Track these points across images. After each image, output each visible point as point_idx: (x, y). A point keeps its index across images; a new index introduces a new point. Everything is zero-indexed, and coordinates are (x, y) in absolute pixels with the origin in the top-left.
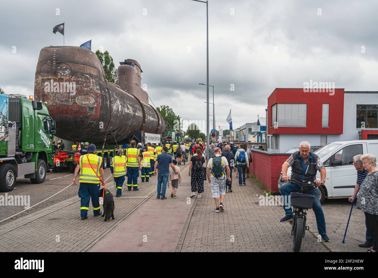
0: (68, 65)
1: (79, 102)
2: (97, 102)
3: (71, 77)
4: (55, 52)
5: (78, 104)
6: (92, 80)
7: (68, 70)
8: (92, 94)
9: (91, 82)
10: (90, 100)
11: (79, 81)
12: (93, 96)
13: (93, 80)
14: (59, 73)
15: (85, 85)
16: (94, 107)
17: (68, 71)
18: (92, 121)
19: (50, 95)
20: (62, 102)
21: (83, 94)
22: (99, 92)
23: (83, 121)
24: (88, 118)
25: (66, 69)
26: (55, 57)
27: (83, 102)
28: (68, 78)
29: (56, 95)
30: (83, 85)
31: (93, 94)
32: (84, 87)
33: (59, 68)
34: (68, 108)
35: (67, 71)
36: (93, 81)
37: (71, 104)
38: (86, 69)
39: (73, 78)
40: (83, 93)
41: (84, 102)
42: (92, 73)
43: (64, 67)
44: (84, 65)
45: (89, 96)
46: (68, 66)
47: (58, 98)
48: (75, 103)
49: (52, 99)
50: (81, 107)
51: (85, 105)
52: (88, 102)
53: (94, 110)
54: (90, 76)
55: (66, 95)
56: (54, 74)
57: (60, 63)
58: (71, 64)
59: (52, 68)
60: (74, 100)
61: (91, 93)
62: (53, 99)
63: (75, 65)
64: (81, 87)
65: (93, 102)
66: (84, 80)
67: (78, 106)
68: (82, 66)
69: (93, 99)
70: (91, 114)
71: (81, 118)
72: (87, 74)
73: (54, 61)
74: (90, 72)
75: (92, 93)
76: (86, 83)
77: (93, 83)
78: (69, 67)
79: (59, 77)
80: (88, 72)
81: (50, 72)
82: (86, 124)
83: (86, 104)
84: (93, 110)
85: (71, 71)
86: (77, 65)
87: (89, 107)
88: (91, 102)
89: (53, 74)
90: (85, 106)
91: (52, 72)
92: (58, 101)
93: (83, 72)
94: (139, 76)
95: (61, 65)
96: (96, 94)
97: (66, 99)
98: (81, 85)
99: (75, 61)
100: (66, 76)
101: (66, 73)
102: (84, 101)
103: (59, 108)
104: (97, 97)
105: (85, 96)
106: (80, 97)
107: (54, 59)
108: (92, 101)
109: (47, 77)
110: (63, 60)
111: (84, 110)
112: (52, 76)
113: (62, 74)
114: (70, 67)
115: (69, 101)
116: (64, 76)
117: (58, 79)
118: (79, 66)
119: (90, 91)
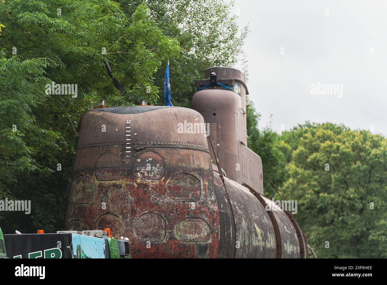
0: (157, 153)
1: (180, 236)
2: (213, 232)
3: (165, 181)
4: (129, 125)
5: (179, 241)
6: (203, 182)
7: (158, 165)
8: (204, 216)
9: (202, 187)
10: (201, 229)
11: (179, 188)
12: (206, 219)
13: (205, 182)
14: (139, 171)
15: (190, 195)
16: (207, 245)
17: (158, 168)
19: (118, 221)
20: (146, 236)
21: (188, 218)
22: (216, 208)
25: (154, 163)
26: (129, 137)
27: (188, 235)
28: (158, 182)
29: (132, 222)
30: (187, 196)
31: (207, 216)
32: (190, 200)
33: (139, 160)
34: (158, 250)
35: (155, 166)
36: (205, 185)
37: (164, 241)
38: (191, 158)
39: (169, 183)
40: (188, 215)
41: (190, 236)
42: (203, 166)
43: (150, 159)
44: (188, 150)
45: (199, 221)
46: (157, 155)
47: (136, 229)
48: (172, 238)
49: (123, 231)
50: (184, 248)
51: (191, 241)
52: (197, 236)
53: (208, 252)
54: (200, 175)
55: (155, 222)
56: (128, 174)
57: (141, 149)
58: (163, 152)
59: (123, 162)
60: (170, 233)
61: (202, 212)
62: (127, 230)
63: (172, 152)
64: (184, 202)
65: (205, 234)
66: (189, 186)
67: (178, 245)
68: (185, 152)
69: (206, 227)
72: (194, 170)
73: (128, 146)
74: (199, 163)
75: (205, 212)
76: (193, 190)
77: (205, 189)
78: (159, 158)
79: (139, 180)
80: (196, 164)
81: (119, 170)
83: (193, 240)
84: (206, 252)
85: (164, 167)
86: (175, 151)
87: (200, 246)
88: (202, 234)
89: (126, 174)
90: (192, 243)
91: (124, 171)
92: (138, 234)
93: (186, 167)
94: (244, 113)
95: (143, 155)
96: (211, 213)
97: (155, 231)
98: (184, 196)
99: (172, 143)
100: (153, 179)
101: (154, 172)
102: (190, 233)
103: (139, 251)
104: (214, 221)
105: (191, 221)
106: (181, 225)
107: (128, 142)
108: (205, 231)
109: (113, 182)
110: (148, 143)
111: (189, 253)
112: (122, 179)
113: (146, 174)
114: (162, 157)
115: (159, 235)
116: (149, 178)
117: (136, 186)
118: (179, 154)
119: (200, 208)
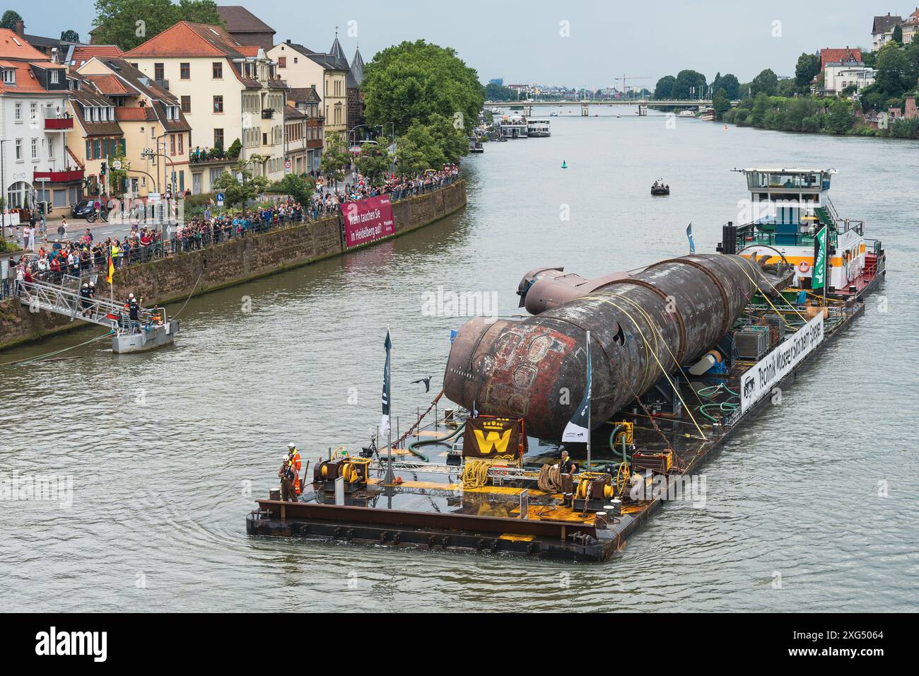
1: (538, 358)
2: (548, 334)
3: (498, 357)
4: (454, 371)
5: (541, 360)
7: (485, 359)
8: (534, 337)
9: (514, 333)
10: (541, 342)
11: (506, 349)
12: (536, 336)
13: (513, 329)
14: (485, 373)
15: (515, 343)
16: (554, 341)
18: (577, 352)
20: (529, 381)
22: (535, 327)
23: (571, 364)
24: (569, 355)
25: (483, 361)
26: (461, 373)
27: (540, 352)
28: (497, 362)
30: (514, 345)
32: (518, 344)
33: (478, 371)
34: (541, 376)
35: (486, 361)
37: (537, 370)
38: (492, 334)
39: (500, 355)
40: (527, 348)
42: (501, 328)
43: (480, 363)
44: (485, 335)
45: (535, 342)
46: (479, 358)
47: (522, 386)
48: (537, 364)
50: (547, 358)
51: (545, 352)
52: (544, 347)
53: (559, 342)
54: (505, 332)
55: (522, 373)
56: (485, 381)
57: (472, 367)
58: (478, 353)
59: (477, 382)
60: (533, 364)
61: (531, 338)
62: (522, 393)
63: (481, 346)
64: (517, 349)
65: (546, 340)
66: (508, 341)
67: (544, 361)
68: (485, 337)
69: (542, 338)
70: (564, 348)
71: (565, 364)
72: (500, 334)
73: (466, 375)
74: (498, 330)
75: (531, 336)
76: (513, 340)
77: (517, 331)
78: (481, 357)
79: (491, 375)
80: (497, 332)
81: (481, 386)
82: (578, 362)
83: (545, 350)
84: (559, 344)
85: (488, 354)
86: (481, 344)
87: (552, 347)
88: (545, 343)
90: (547, 352)
91: (482, 383)
92: (526, 387)
93: (494, 338)
94: (564, 276)
95: (475, 367)
96: (536, 331)
97: (528, 375)
98: (513, 347)
99: (476, 345)
100: (493, 364)
101: (489, 363)
103: (538, 390)
104: (542, 331)
105: (532, 347)
106: (531, 355)
107: (464, 374)
108: (544, 340)
109: (488, 392)
110: (469, 361)
111: (552, 356)
112: (487, 385)
113: (488, 369)
114: (482, 355)
115: (532, 373)
117: (494, 378)
118: (484, 342)
119: (527, 339)
